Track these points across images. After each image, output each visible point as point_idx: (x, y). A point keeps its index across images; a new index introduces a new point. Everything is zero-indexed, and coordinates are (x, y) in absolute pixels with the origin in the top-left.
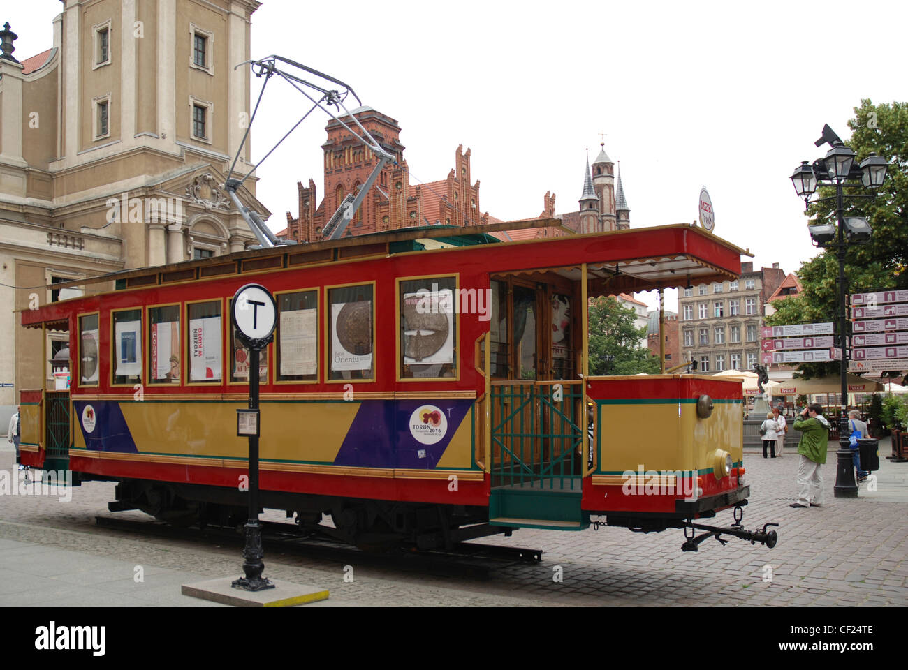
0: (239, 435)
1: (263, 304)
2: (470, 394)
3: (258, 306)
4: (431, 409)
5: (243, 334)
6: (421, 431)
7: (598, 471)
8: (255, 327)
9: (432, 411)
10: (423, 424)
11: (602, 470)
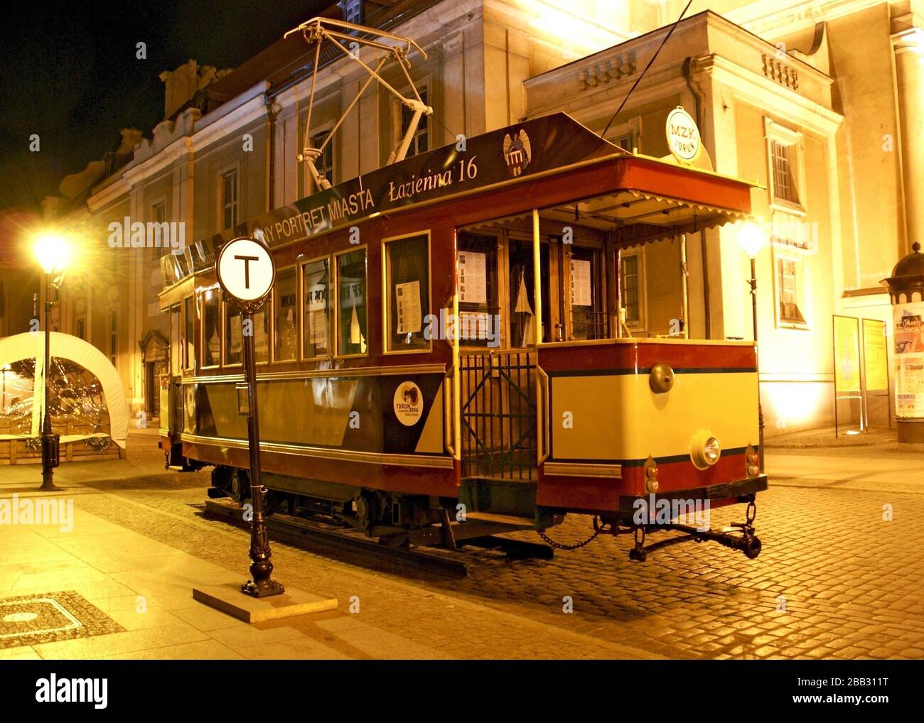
0: (240, 414)
1: (256, 259)
2: (439, 368)
3: (250, 261)
4: (411, 385)
5: (230, 295)
6: (403, 411)
7: (550, 459)
8: (247, 286)
9: (411, 388)
10: (404, 403)
11: (554, 457)
